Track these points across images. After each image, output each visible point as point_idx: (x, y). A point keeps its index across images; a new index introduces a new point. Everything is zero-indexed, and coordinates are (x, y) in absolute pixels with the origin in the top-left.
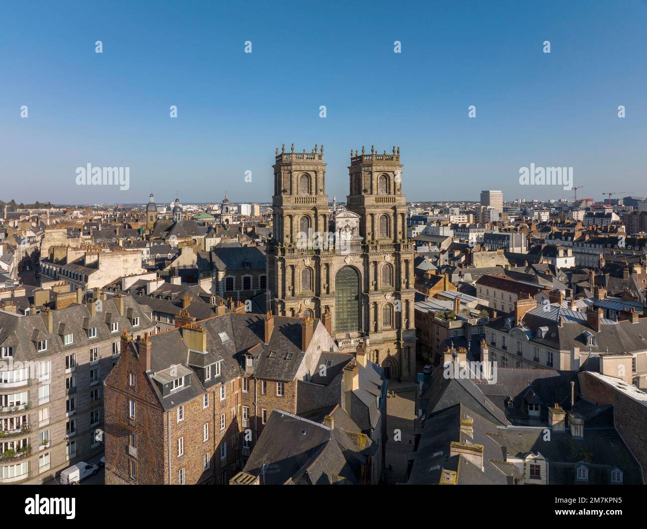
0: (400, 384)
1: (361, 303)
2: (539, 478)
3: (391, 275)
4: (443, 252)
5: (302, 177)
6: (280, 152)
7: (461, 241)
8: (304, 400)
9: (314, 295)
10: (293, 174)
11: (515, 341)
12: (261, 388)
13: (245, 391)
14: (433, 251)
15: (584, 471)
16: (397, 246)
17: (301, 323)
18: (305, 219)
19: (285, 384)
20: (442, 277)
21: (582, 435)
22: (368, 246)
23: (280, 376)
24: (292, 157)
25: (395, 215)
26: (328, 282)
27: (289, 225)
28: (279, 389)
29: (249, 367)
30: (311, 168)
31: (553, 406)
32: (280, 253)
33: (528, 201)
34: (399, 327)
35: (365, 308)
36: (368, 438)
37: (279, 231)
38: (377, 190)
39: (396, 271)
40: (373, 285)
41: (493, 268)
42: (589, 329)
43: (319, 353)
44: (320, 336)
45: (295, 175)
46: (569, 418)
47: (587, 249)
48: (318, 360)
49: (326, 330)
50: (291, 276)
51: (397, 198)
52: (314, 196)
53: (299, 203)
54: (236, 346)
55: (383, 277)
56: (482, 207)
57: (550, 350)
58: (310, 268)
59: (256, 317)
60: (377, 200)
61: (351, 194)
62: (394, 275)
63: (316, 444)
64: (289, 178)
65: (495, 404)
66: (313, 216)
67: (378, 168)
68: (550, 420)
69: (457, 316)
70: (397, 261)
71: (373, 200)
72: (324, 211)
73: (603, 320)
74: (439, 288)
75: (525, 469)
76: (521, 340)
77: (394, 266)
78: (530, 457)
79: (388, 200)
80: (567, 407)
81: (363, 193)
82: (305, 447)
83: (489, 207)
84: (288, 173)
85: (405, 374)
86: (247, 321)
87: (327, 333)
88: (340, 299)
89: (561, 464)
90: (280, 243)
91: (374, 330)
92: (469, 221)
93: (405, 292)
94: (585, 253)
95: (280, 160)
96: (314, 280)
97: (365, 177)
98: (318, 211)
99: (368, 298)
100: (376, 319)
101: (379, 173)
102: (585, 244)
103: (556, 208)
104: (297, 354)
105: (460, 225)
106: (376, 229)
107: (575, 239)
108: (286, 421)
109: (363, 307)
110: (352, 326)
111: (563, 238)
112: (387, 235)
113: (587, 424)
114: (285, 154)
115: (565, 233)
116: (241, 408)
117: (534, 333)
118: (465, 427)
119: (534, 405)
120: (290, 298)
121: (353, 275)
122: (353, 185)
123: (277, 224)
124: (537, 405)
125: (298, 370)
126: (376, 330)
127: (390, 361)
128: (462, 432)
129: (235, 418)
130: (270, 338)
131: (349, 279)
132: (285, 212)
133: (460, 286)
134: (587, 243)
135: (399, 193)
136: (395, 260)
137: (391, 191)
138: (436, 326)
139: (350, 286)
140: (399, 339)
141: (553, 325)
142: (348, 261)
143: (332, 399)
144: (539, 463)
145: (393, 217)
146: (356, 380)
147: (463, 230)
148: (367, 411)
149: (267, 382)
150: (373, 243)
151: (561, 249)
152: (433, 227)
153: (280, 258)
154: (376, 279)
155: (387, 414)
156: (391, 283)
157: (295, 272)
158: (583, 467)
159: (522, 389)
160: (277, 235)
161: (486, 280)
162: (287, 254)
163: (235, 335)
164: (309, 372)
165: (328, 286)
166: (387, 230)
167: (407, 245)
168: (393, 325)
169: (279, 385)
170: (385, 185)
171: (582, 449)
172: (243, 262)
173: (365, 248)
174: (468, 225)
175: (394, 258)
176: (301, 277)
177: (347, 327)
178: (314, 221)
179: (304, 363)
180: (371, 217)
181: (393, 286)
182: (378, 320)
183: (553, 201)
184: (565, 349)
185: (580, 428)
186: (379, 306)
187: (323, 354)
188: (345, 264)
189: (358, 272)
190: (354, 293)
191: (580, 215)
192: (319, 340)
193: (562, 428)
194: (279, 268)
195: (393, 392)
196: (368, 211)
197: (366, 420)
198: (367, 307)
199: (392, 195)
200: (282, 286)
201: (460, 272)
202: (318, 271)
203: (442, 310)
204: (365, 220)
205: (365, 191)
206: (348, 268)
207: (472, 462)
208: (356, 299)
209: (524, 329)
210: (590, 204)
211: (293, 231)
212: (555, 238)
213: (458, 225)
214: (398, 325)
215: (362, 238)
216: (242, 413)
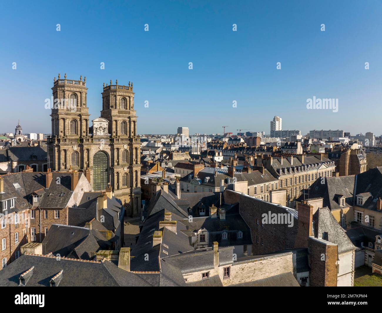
0: (132, 218)
1: (109, 173)
2: (205, 241)
3: (127, 157)
4: (157, 154)
5: (71, 95)
6: (57, 79)
7: (166, 150)
8: (73, 219)
9: (80, 169)
10: (65, 93)
11: (194, 186)
12: (44, 215)
13: (33, 218)
14: (151, 153)
15: (225, 234)
16: (131, 140)
17: (71, 175)
18: (74, 121)
19: (60, 211)
20: (156, 164)
21: (225, 219)
22: (113, 139)
23: (56, 206)
24: (65, 82)
25: (130, 122)
26: (88, 160)
27: (63, 125)
28: (56, 214)
29: (35, 203)
30: (78, 90)
31: (211, 206)
32: (56, 142)
33: (201, 134)
34: (131, 186)
35: (111, 176)
36: (113, 232)
37: (56, 129)
38: (119, 106)
39: (130, 154)
40: (116, 162)
41: (183, 160)
42: (229, 177)
43: (82, 193)
44: (83, 183)
45: (67, 93)
46: (219, 211)
47: (229, 153)
48: (82, 197)
49: (86, 179)
50: (64, 157)
51: (131, 112)
52: (79, 107)
53: (69, 111)
54: (26, 191)
55: (122, 158)
56: (178, 134)
57: (210, 188)
58: (76, 152)
59: (40, 174)
60: (120, 112)
61: (103, 110)
62: (129, 157)
63: (81, 238)
64: (63, 95)
65: (183, 210)
66: (79, 120)
67: (120, 94)
68: (210, 213)
69: (163, 180)
70: (131, 148)
71: (117, 112)
72: (86, 117)
73: (235, 172)
74: (154, 170)
75: (197, 237)
76: (196, 185)
77: (129, 151)
78: (200, 231)
79: (126, 113)
80: (218, 206)
81: (111, 108)
82: (73, 241)
83: (181, 134)
84: (62, 92)
85: (135, 212)
86: (33, 177)
87: (87, 182)
88: (96, 171)
89: (214, 233)
90: (56, 136)
91: (117, 189)
92: (171, 141)
93: (135, 166)
94: (228, 156)
95: (56, 84)
96: (80, 159)
97: (112, 98)
98: (82, 117)
99: (113, 169)
100: (118, 182)
101: (120, 96)
102: (228, 151)
103: (215, 137)
104: (68, 193)
105: (166, 143)
106: (118, 129)
107: (223, 148)
108: (60, 229)
109: (110, 175)
110: (103, 187)
111: (218, 148)
112: (125, 133)
113: (227, 213)
114: (60, 80)
115: (219, 146)
116: (30, 229)
117: (203, 181)
118: (167, 216)
119: (202, 209)
120: (63, 170)
121: (104, 156)
122: (105, 104)
123: (54, 126)
124: (203, 209)
125: (69, 202)
126: (118, 188)
127: (126, 206)
128: (166, 219)
129: (26, 236)
130: (49, 185)
131: (102, 159)
132: (60, 116)
133: (166, 169)
134: (229, 150)
135: (132, 109)
136: (130, 148)
137: (127, 108)
138: (152, 186)
139: (103, 163)
140: (131, 193)
141: (212, 176)
142: (101, 148)
143: (90, 215)
144: (204, 233)
145: (128, 123)
146: (105, 203)
147: (168, 146)
148: (112, 219)
149: (48, 210)
150: (116, 138)
151: (217, 152)
152: (152, 143)
153: (56, 145)
154: (118, 158)
155: (124, 233)
156: (127, 161)
157: (67, 154)
158: (225, 233)
159: (197, 203)
160: (55, 133)
161: (179, 165)
162: (61, 142)
163: (25, 185)
164: (76, 204)
165: (89, 163)
166: (125, 131)
167: (137, 139)
168: (128, 186)
169: (56, 212)
170: (124, 104)
171: (225, 225)
172: (31, 156)
173: (112, 140)
174: (170, 143)
175: (129, 147)
176: (71, 157)
177: (100, 187)
178: (79, 123)
179: (72, 198)
180: (115, 122)
181: (128, 163)
182: (120, 182)
183: (213, 135)
184: (218, 186)
185: (224, 214)
186: (120, 174)
187: (85, 193)
188: (99, 150)
189: (108, 155)
190: (105, 167)
191: (227, 140)
192: (83, 185)
193: (216, 216)
194: (56, 152)
195: (128, 222)
196: (114, 118)
197: (112, 224)
198: (113, 175)
199: (128, 110)
200: (58, 163)
201: (166, 162)
202: (82, 154)
203: (156, 178)
204: (112, 124)
205: (112, 107)
206: (101, 153)
207: (171, 230)
208: (106, 171)
209: (198, 179)
210: (231, 135)
211: (65, 128)
212: (214, 148)
213: (165, 143)
214: (131, 185)
215: (110, 135)
216: (31, 232)
